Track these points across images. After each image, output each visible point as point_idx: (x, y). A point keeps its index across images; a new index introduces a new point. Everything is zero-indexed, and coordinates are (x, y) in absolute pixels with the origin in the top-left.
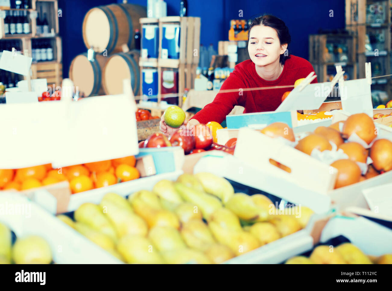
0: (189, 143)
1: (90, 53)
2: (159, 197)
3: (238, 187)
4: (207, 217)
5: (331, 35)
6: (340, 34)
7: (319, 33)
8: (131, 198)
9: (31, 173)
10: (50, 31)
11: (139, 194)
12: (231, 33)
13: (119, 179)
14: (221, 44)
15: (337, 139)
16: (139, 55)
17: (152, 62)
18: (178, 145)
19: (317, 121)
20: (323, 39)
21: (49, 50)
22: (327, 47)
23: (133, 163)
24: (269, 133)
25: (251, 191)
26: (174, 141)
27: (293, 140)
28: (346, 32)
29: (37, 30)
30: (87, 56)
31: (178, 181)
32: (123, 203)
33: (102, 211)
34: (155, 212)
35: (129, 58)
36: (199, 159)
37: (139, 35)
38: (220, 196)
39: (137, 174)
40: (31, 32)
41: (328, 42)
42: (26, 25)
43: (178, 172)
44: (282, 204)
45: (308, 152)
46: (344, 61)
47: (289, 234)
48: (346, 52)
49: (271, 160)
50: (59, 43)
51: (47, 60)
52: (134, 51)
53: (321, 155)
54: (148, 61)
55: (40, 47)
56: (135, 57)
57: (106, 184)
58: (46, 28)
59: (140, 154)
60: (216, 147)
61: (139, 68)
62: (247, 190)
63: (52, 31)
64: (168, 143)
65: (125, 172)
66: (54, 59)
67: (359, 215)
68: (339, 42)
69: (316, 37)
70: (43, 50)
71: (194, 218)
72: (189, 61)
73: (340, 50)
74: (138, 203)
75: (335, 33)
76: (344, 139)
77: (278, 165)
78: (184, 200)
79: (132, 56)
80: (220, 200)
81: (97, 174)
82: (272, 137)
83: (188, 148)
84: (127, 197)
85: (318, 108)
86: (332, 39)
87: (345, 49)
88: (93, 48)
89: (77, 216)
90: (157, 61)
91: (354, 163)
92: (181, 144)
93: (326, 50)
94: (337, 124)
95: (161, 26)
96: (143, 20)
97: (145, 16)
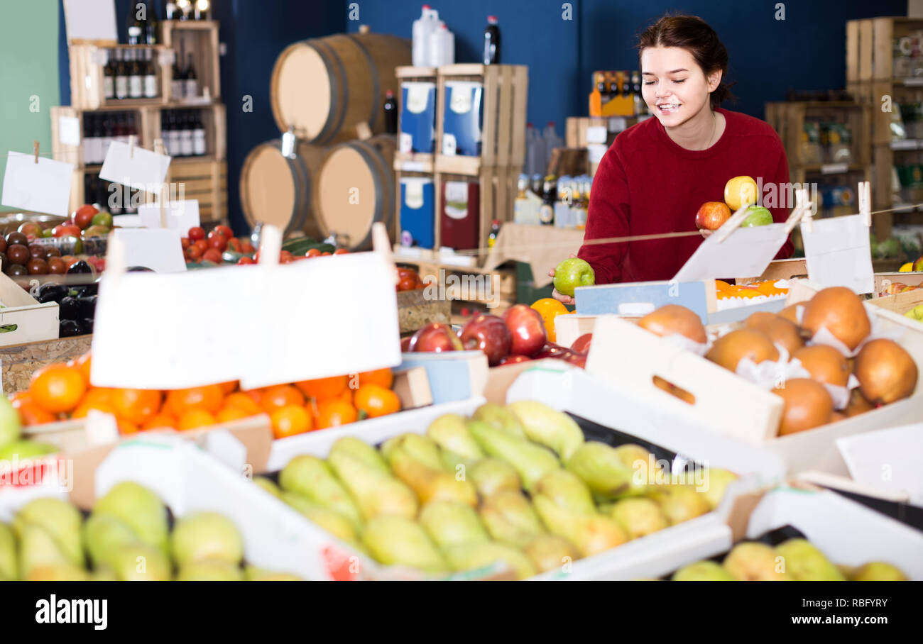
0: (499, 343)
1: (288, 140)
2: (439, 448)
3: (593, 431)
4: (529, 486)
5: (813, 103)
6: (834, 103)
7: (788, 98)
8: (386, 448)
9: (196, 398)
10: (200, 94)
11: (401, 441)
12: (595, 99)
13: (363, 411)
14: (571, 123)
15: (791, 339)
16: (395, 147)
17: (422, 163)
18: (476, 348)
19: (757, 301)
20: (795, 112)
21: (199, 134)
22: (806, 131)
23: (389, 382)
24: (656, 326)
25: (617, 439)
26: (469, 340)
27: (703, 340)
28: (849, 98)
29: (173, 90)
30: (279, 148)
31: (476, 417)
32: (370, 456)
33: (334, 474)
34: (432, 475)
35: (372, 152)
36: (517, 375)
37: (394, 101)
38: (556, 448)
39: (395, 403)
40: (159, 95)
41: (808, 119)
42: (150, 81)
43: (477, 400)
44: (678, 464)
45: (730, 366)
46: (843, 160)
47: (685, 520)
48: (848, 142)
49: (656, 379)
50: (219, 117)
51: (194, 155)
52: (384, 138)
53: (756, 370)
54: (413, 160)
55: (180, 127)
56: (386, 150)
57: (336, 421)
58: (191, 84)
59: (405, 363)
60: (553, 350)
61: (394, 172)
62: (610, 437)
63: (206, 91)
64: (456, 342)
65: (375, 399)
66: (209, 153)
67: (823, 487)
68: (833, 119)
69: (782, 109)
70: (186, 134)
71: (504, 489)
72: (503, 160)
73: (834, 137)
74: (399, 458)
75: (824, 99)
76: (803, 338)
77: (672, 388)
78: (487, 454)
79: (378, 147)
80: (557, 455)
81: (318, 402)
82: (660, 335)
83: (497, 353)
84: (378, 447)
85: (759, 275)
86: (817, 113)
87: (845, 134)
88: (294, 129)
89: (284, 479)
90: (434, 160)
91: (820, 387)
92: (483, 345)
93: (803, 137)
94: (793, 308)
95: (442, 84)
96: (403, 72)
97: (409, 62)
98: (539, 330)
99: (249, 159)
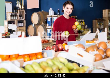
0: (57, 49)
1: (33, 24)
2: (47, 63)
3: (69, 61)
4: (60, 68)
5: (99, 20)
7: (95, 19)
8: (40, 63)
9: (14, 56)
10: (23, 19)
11: (42, 62)
13: (37, 58)
16: (47, 25)
17: (50, 27)
19: (92, 43)
20: (96, 21)
21: (22, 24)
22: (98, 23)
23: (41, 54)
24: (78, 47)
25: (72, 62)
26: (53, 48)
27: (84, 48)
28: (103, 19)
29: (19, 18)
30: (32, 25)
31: (53, 59)
32: (38, 65)
33: (32, 67)
34: (46, 67)
35: (44, 26)
36: (58, 53)
37: (46, 20)
39: (42, 57)
40: (17, 19)
41: (98, 22)
42: (16, 17)
43: (53, 57)
44: (81, 66)
45: (88, 52)
46: (102, 27)
48: (103, 25)
49: (78, 54)
50: (25, 22)
51: (22, 26)
52: (45, 24)
53: (92, 52)
55: (20, 23)
56: (45, 26)
57: (34, 59)
58: (21, 18)
59: (43, 52)
60: (64, 50)
61: (46, 28)
63: (23, 18)
64: (51, 49)
65: (39, 56)
66: (23, 26)
67: (101, 69)
68: (101, 22)
69: (95, 20)
70: (21, 24)
71: (56, 69)
73: (101, 24)
74: (42, 65)
75: (100, 19)
76: (98, 48)
77: (80, 55)
78: (54, 64)
79: (44, 25)
80: (64, 64)
81: (31, 57)
83: (56, 50)
84: (39, 63)
85: (92, 40)
86: (99, 21)
87: (103, 24)
88: (34, 23)
89: (25, 68)
90: (51, 27)
91: (100, 55)
92: (55, 49)
93: (97, 24)
94: (97, 44)
95: (52, 17)
96: (48, 16)
97: (48, 15)
98: (62, 47)
99: (28, 27)
